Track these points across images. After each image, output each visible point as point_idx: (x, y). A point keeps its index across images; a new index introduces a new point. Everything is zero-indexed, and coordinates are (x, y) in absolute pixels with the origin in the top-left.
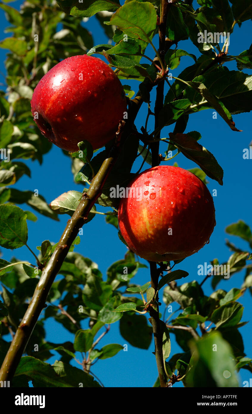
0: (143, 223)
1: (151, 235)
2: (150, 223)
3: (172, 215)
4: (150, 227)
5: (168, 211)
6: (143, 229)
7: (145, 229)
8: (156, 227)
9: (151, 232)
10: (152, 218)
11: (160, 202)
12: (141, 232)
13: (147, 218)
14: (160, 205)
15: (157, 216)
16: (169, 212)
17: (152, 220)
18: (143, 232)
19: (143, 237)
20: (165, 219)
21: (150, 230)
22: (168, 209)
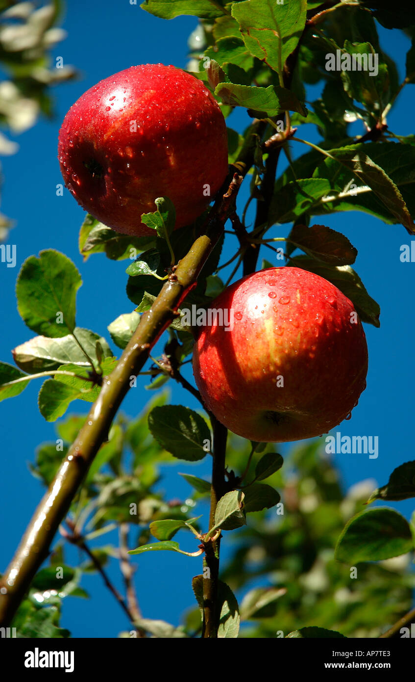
0: (264, 343)
1: (275, 365)
2: (277, 342)
3: (317, 336)
4: (276, 351)
5: (312, 327)
6: (262, 354)
7: (265, 355)
8: (287, 352)
9: (277, 359)
10: (281, 335)
11: (297, 310)
12: (257, 359)
13: (272, 334)
14: (297, 315)
15: (291, 333)
16: (313, 329)
17: (281, 338)
18: (261, 360)
19: (258, 369)
20: (305, 340)
21: (276, 356)
22: (312, 325)
